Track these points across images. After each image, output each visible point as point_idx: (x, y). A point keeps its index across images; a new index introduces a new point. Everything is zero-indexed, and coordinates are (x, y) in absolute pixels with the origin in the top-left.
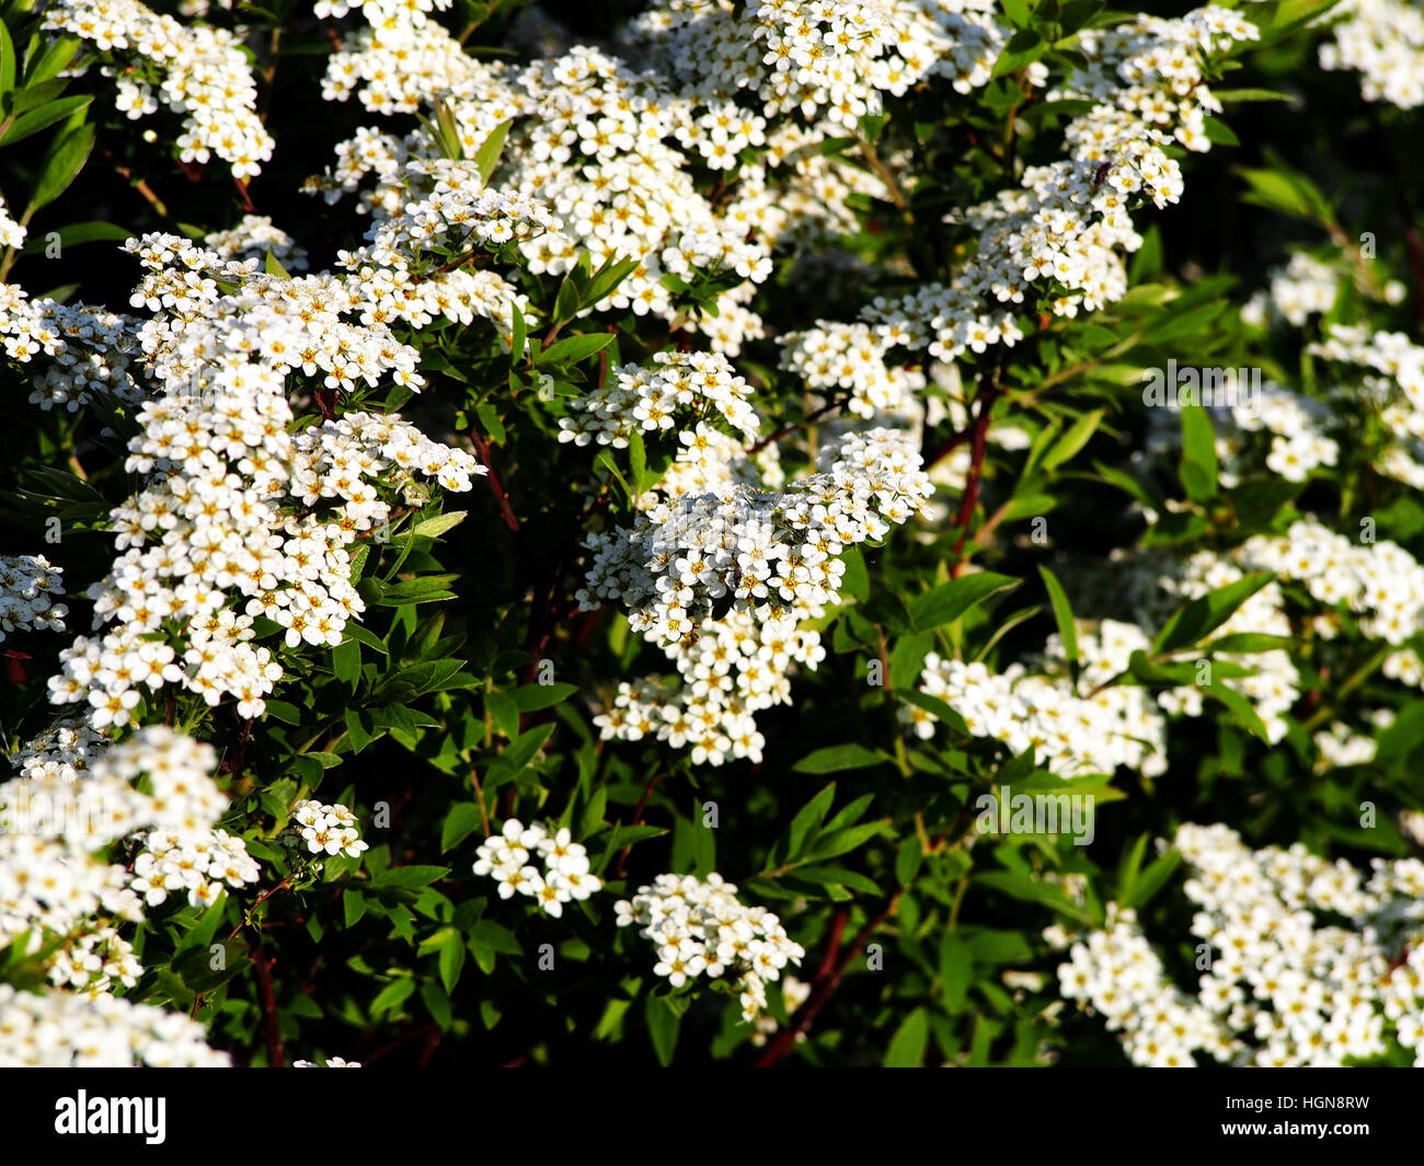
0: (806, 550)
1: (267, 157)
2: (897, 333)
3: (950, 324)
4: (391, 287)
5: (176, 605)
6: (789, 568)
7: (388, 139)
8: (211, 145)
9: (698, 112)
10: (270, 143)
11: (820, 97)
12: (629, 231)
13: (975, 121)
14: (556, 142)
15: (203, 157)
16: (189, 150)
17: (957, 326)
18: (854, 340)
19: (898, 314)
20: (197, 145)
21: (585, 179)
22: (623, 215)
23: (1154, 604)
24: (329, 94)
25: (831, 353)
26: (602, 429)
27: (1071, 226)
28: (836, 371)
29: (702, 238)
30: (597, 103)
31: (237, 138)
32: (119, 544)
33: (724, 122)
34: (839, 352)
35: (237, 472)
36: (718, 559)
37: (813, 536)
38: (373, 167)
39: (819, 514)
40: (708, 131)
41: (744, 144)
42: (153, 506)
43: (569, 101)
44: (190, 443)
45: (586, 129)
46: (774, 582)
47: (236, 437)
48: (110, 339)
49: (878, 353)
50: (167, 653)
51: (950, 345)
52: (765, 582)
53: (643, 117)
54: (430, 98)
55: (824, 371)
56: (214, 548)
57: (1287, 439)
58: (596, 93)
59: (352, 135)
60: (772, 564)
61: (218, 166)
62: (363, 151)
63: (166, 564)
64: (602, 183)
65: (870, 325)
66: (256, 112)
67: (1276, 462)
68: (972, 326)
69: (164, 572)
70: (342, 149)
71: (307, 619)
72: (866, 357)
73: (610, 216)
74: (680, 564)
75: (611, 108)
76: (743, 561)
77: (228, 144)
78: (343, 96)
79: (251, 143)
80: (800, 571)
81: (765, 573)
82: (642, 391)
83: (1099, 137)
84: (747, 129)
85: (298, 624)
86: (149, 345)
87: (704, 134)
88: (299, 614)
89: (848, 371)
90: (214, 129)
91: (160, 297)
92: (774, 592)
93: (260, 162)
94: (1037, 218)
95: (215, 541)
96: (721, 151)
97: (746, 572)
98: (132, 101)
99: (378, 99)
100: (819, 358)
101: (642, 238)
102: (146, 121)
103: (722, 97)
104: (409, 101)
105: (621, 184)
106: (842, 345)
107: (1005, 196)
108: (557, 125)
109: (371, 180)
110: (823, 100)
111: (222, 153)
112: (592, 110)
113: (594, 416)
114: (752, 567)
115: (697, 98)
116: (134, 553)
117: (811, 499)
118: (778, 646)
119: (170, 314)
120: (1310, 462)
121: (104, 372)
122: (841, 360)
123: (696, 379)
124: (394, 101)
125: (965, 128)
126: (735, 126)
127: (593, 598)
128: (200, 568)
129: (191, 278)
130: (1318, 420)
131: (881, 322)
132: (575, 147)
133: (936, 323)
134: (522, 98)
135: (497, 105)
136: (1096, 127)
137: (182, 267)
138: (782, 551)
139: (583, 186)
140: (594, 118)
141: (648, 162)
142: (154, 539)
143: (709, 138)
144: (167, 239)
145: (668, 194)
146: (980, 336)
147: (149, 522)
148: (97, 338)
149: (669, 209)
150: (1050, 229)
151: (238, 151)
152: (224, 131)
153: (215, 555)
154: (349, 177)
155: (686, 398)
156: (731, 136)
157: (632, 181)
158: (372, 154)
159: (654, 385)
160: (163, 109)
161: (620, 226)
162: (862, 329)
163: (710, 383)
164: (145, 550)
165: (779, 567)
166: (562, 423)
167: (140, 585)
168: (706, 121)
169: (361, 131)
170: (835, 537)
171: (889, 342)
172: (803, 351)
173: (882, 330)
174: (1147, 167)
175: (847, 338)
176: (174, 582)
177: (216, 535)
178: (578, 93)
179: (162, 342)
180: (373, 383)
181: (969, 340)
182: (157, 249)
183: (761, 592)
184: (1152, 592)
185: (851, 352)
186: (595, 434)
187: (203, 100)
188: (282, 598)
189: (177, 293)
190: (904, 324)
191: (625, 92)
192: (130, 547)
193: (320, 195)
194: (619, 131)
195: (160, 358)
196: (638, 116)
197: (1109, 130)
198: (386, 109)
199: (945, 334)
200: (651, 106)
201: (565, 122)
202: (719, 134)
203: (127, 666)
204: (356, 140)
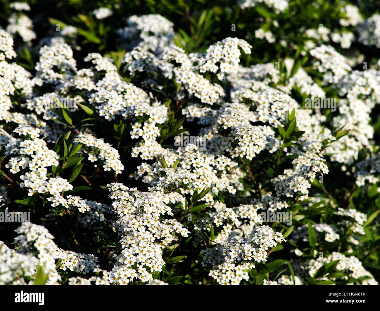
0: (260, 249)
1: (123, 169)
2: (260, 206)
3: (273, 203)
4: (161, 195)
5: (137, 260)
6: (256, 253)
7: (148, 165)
8: (111, 167)
9: (216, 158)
10: (123, 167)
11: (244, 153)
12: (204, 184)
13: (271, 160)
14: (187, 164)
15: (109, 170)
16: (106, 169)
17: (275, 204)
18: (250, 208)
19: (259, 202)
20: (108, 167)
21: (193, 172)
22: (202, 180)
23: (299, 272)
24: (133, 156)
25: (245, 211)
26: (204, 226)
27: (302, 180)
28: (247, 215)
29: (221, 185)
30: (195, 156)
31: (117, 165)
32: (123, 247)
33: (222, 160)
34: (247, 211)
35: (148, 230)
36: (239, 252)
37: (261, 246)
38: (146, 171)
39: (262, 241)
40: (218, 162)
41: (226, 165)
42: (130, 239)
43: (189, 156)
44: (139, 224)
45: (194, 161)
46: (253, 256)
47: (148, 222)
48: (100, 208)
49: (256, 211)
50: (134, 271)
51: (273, 208)
52: (251, 257)
53: (206, 158)
54: (156, 156)
55: (244, 215)
56: (144, 247)
57: (329, 233)
58: (195, 154)
59: (141, 165)
60: (252, 252)
61: (113, 171)
62: (144, 167)
63: (134, 251)
64: (197, 173)
65: (253, 205)
66: (119, 160)
67: (327, 239)
68: (278, 204)
69: (134, 253)
70: (138, 167)
71: (155, 266)
72: (253, 212)
73: (200, 180)
74: (230, 253)
75: (199, 157)
76: (246, 252)
77: (115, 167)
78: (136, 156)
79: (119, 166)
80: (258, 254)
81: (250, 254)
82: (215, 217)
83: (301, 162)
84: (227, 161)
85: (153, 267)
86: (115, 207)
87: (217, 163)
88: (153, 264)
89: (249, 215)
90: (111, 163)
91: (117, 196)
92: (253, 259)
93: (121, 171)
94: (295, 179)
95: (144, 246)
96: (221, 166)
97: (246, 255)
98: (92, 158)
99: (144, 157)
100: (242, 212)
101: (207, 185)
102: (95, 163)
103: (221, 154)
104: (151, 157)
105: (201, 173)
106: (248, 209)
107: (280, 176)
108: (188, 160)
109: (146, 174)
110: (245, 154)
111: (114, 169)
112: (195, 157)
113: (202, 223)
114: (248, 253)
115: (215, 155)
116: (126, 249)
117: (260, 238)
118: (240, 276)
119: (119, 200)
120: (334, 239)
121: (98, 215)
122: (248, 212)
123: (228, 214)
124: (148, 157)
125: (268, 162)
126: (224, 161)
127: (205, 263)
128: (141, 252)
129: (123, 192)
130: (334, 230)
131: (256, 204)
132: (191, 166)
133: (270, 203)
134: (177, 155)
135: (173, 157)
136: (300, 160)
137: (121, 190)
138: (254, 250)
139: (193, 174)
140: (195, 159)
141: (206, 169)
142: (130, 246)
143: (219, 163)
144: (117, 184)
145: (211, 175)
146: (280, 206)
147: (129, 242)
148: (97, 208)
149: (211, 179)
150: (298, 181)
151: (117, 168)
152: (114, 164)
153: (145, 249)
154: (140, 174)
155: (226, 218)
156: (223, 163)
157: (204, 173)
158: (146, 168)
159: (218, 215)
160: (99, 160)
161: (202, 183)
162: (252, 206)
163: (230, 215)
164: (129, 248)
165: (254, 253)
166: (195, 225)
167: (129, 256)
168: (218, 160)
169: (143, 163)
170: (266, 246)
171: (258, 208)
172: (239, 211)
173: (257, 206)
174: (321, 166)
175: (248, 208)
176: (136, 255)
177: (145, 244)
178: (191, 154)
179: (118, 206)
180: (163, 214)
181: (277, 207)
182: (115, 186)
183: (250, 259)
184: (299, 269)
185: (250, 211)
186: (203, 227)
187: (109, 157)
188: (149, 261)
189: (121, 195)
190: (261, 204)
191: (201, 153)
192: (125, 248)
193: (134, 178)
194: (201, 162)
195: (118, 209)
196: (205, 158)
197: (303, 161)
198: (146, 159)
199: (272, 206)
200: (207, 156)
201: (189, 160)
202: (221, 163)
203: (126, 274)
204: (142, 165)
